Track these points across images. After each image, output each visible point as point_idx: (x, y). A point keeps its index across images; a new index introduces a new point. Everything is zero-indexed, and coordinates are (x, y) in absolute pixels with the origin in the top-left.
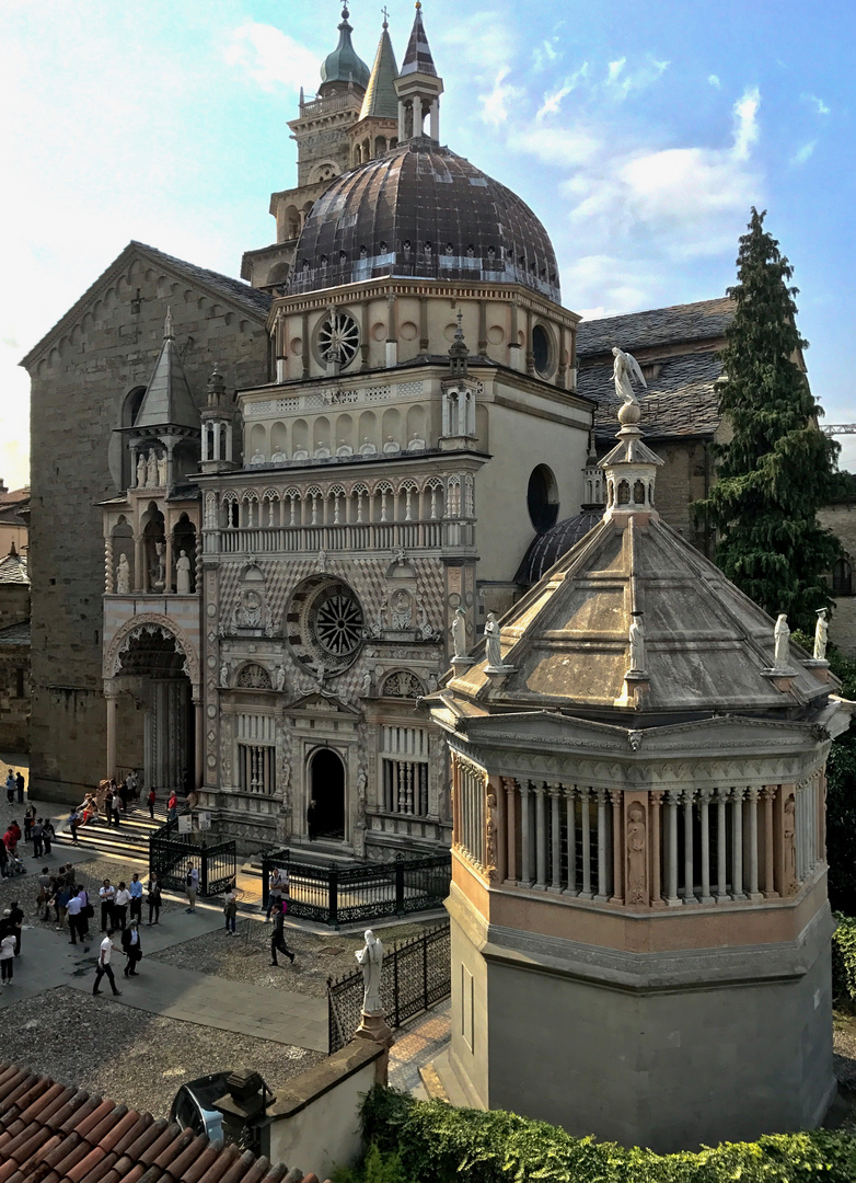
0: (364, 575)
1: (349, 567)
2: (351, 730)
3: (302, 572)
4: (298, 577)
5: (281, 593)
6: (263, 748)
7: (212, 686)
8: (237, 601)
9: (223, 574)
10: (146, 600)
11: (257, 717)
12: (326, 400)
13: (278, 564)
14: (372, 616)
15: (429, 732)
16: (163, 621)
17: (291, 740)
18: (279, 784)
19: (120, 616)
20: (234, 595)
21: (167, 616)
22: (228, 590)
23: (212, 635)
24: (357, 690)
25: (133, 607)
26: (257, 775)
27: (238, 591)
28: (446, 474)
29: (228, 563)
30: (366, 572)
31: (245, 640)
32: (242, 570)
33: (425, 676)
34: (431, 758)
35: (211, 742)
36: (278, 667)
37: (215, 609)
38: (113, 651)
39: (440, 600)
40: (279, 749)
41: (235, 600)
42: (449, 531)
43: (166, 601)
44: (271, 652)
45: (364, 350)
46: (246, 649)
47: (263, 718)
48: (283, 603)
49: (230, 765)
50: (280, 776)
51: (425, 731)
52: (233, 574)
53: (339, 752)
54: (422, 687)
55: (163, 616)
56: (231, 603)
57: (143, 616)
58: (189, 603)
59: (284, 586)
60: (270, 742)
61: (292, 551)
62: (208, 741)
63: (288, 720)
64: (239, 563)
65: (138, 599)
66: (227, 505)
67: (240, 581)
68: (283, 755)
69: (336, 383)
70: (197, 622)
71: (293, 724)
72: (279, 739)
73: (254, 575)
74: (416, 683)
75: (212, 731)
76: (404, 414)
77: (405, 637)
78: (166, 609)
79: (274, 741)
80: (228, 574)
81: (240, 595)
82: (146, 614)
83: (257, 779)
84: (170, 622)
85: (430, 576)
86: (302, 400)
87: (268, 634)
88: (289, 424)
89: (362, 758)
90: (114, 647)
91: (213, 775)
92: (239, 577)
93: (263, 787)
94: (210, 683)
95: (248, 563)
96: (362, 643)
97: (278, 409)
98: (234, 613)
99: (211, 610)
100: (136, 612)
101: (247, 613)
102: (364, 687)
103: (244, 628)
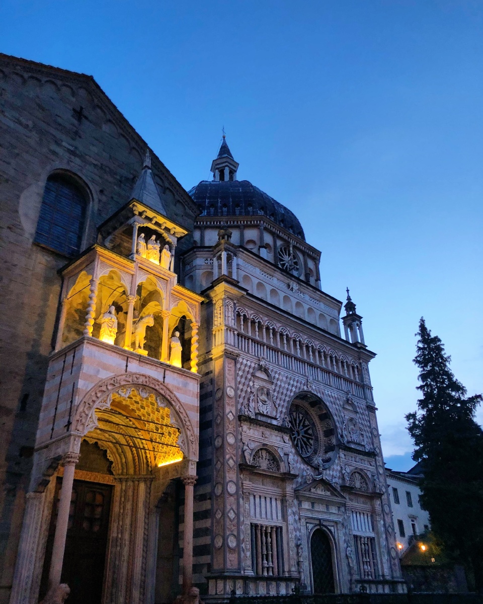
0: (331, 402)
1: (323, 394)
2: (337, 512)
3: (296, 387)
4: (294, 389)
5: (283, 397)
6: (272, 528)
7: (231, 462)
8: (251, 392)
9: (238, 366)
10: (142, 361)
11: (265, 498)
12: (292, 288)
13: (279, 374)
14: (339, 431)
15: (372, 516)
16: (162, 389)
17: (300, 519)
18: (293, 562)
19: (106, 367)
20: (248, 386)
21: (166, 385)
22: (243, 380)
23: (231, 414)
24: (337, 481)
25: (125, 362)
26: (267, 555)
27: (251, 384)
28: (361, 361)
29: (243, 359)
30: (332, 400)
31: (262, 426)
32: (254, 368)
33: (370, 476)
34: (377, 533)
35: (231, 521)
36: (287, 455)
37: (233, 392)
38: (91, 404)
39: (369, 430)
40: (291, 527)
41: (249, 390)
42: (367, 391)
43: (165, 369)
44: (280, 441)
45: (307, 276)
46: (261, 434)
47: (271, 499)
48: (286, 404)
49: (249, 547)
50: (293, 553)
51: (369, 515)
52: (247, 369)
53: (330, 531)
54: (367, 484)
55: (161, 384)
56: (246, 391)
57: (138, 376)
58: (189, 380)
59: (285, 392)
60: (279, 522)
61: (289, 370)
62: (228, 520)
63: (296, 502)
64: (251, 362)
65: (133, 357)
66: (239, 315)
67: (253, 375)
68: (294, 533)
69: (298, 283)
70: (196, 400)
71: (300, 504)
72: (291, 519)
73: (263, 375)
74: (363, 480)
75: (232, 509)
76: (329, 321)
77: (361, 449)
78: (164, 377)
79: (281, 521)
80: (243, 367)
81: (254, 387)
82: (143, 375)
83: (267, 560)
84: (168, 392)
85: (362, 414)
86: (275, 279)
87: (279, 425)
88: (268, 288)
89: (345, 534)
90: (94, 398)
91: (232, 558)
92: (252, 373)
93: (273, 568)
94: (228, 460)
95: (259, 365)
96: (337, 448)
97: (261, 275)
98: (251, 401)
99: (230, 392)
100: (128, 370)
101: (260, 404)
102: (343, 479)
103: (263, 415)
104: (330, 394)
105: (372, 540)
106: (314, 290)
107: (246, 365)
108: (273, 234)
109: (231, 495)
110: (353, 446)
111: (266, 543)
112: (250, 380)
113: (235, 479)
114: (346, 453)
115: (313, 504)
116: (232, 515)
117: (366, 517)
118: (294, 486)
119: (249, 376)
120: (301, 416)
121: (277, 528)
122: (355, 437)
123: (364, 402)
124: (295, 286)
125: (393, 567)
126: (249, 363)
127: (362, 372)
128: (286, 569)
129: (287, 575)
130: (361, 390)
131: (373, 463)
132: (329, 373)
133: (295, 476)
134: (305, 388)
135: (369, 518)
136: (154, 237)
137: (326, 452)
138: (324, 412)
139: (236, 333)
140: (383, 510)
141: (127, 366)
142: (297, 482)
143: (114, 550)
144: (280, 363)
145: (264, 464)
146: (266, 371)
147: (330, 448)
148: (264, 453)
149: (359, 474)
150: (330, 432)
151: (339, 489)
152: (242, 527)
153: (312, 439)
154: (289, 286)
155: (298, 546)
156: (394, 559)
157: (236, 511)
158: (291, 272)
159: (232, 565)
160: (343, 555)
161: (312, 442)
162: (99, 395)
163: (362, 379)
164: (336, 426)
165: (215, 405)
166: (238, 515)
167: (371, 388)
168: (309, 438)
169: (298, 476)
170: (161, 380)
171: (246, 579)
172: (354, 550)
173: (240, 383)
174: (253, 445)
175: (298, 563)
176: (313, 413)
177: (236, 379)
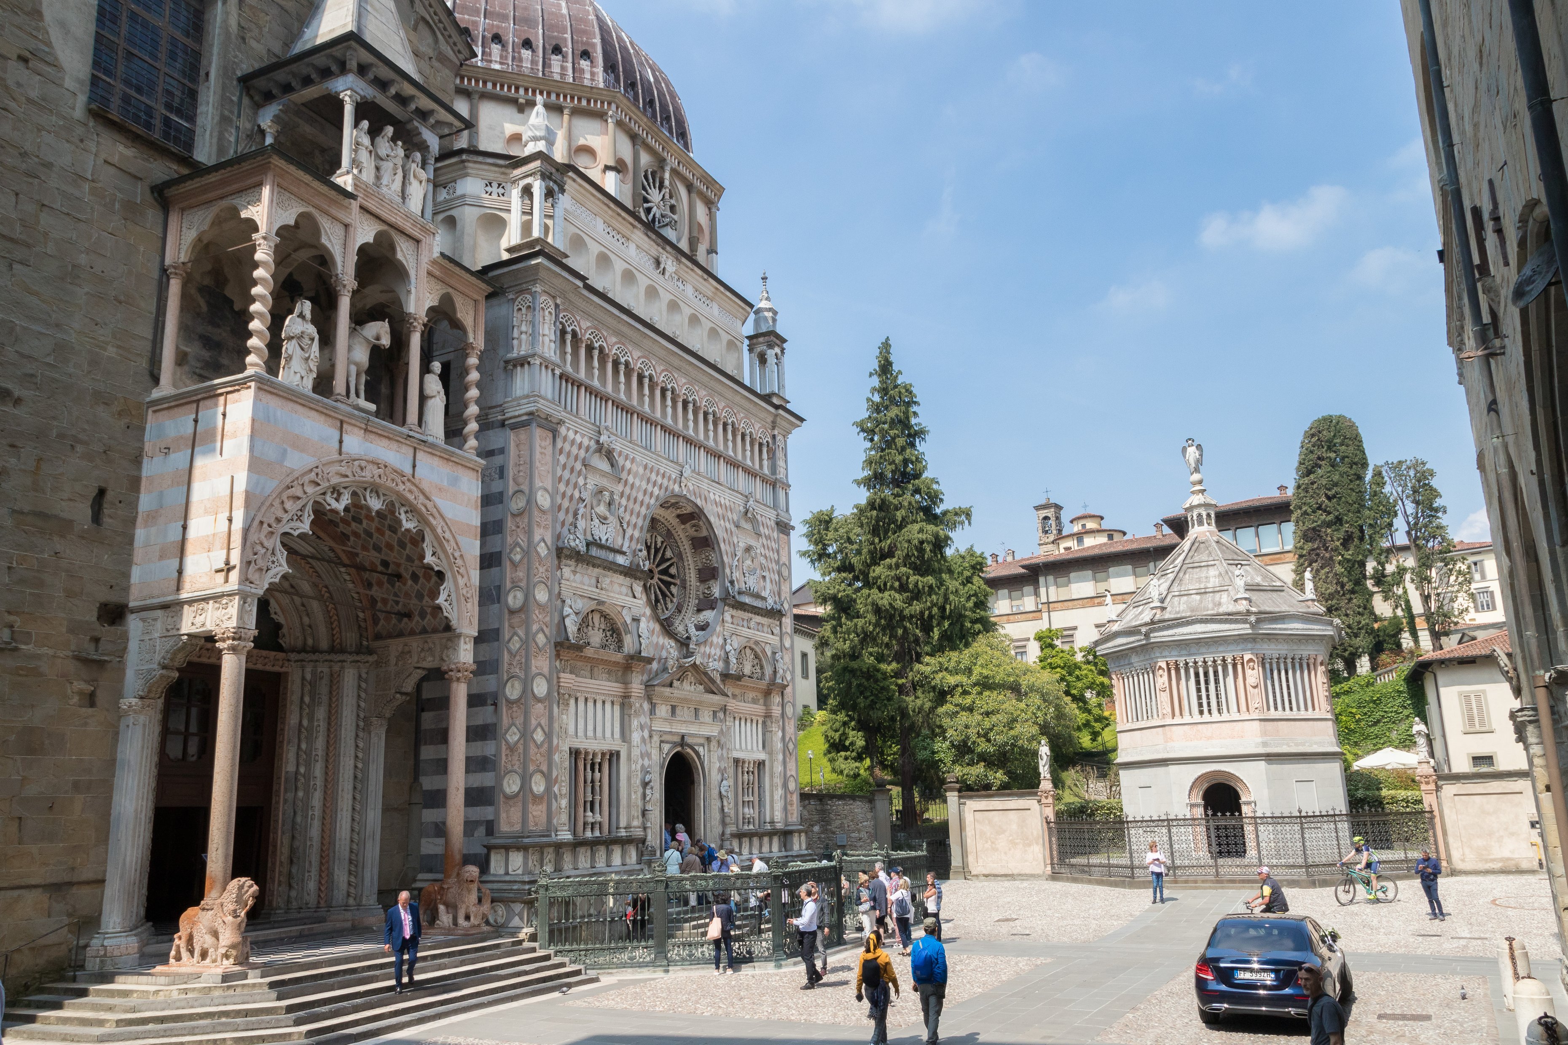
0: (719, 516)
1: (706, 500)
2: (710, 721)
3: (661, 487)
4: (656, 491)
6: (603, 754)
7: (541, 639)
8: (580, 498)
9: (559, 444)
10: (371, 432)
11: (595, 701)
12: (664, 269)
13: (633, 460)
14: (728, 571)
15: (764, 723)
16: (410, 491)
17: (651, 737)
18: (636, 812)
19: (299, 444)
20: (576, 485)
21: (417, 482)
22: (566, 474)
23: (543, 544)
24: (715, 666)
25: (336, 434)
26: (592, 803)
27: (581, 481)
28: (776, 432)
29: (568, 429)
30: (720, 512)
31: (599, 566)
32: (587, 449)
33: (769, 654)
34: (771, 753)
35: (538, 747)
36: (636, 620)
37: (549, 500)
38: (274, 525)
39: (776, 567)
40: (636, 752)
41: (577, 495)
42: (781, 494)
43: (415, 449)
44: (626, 595)
45: (693, 242)
46: (594, 581)
47: (604, 702)
48: (640, 522)
49: (565, 790)
50: (637, 797)
51: (760, 722)
52: (575, 450)
53: (697, 753)
54: (762, 667)
55: (409, 480)
56: (571, 497)
57: (363, 464)
58: (460, 472)
59: (640, 497)
60: (615, 744)
61: (650, 451)
62: (532, 745)
63: (646, 706)
64: (583, 436)
65: (353, 422)
66: (563, 332)
67: (585, 465)
68: (640, 762)
69: (677, 259)
70: (474, 512)
71: (652, 711)
72: (636, 737)
73: (604, 466)
74: (756, 661)
75: (539, 725)
76: (725, 343)
77: (758, 604)
78: (414, 466)
79: (619, 742)
80: (567, 447)
81: (586, 489)
82: (373, 462)
83: (592, 810)
84: (421, 497)
85: (768, 538)
86: (632, 247)
87: (627, 563)
88: (619, 266)
89: (721, 759)
90: (280, 513)
91: (537, 812)
92: (584, 460)
93: (600, 823)
94: (537, 632)
95: (598, 442)
96: (720, 604)
97: (604, 234)
98: (579, 517)
99: (543, 500)
100: (343, 450)
101: (596, 522)
102: (727, 661)
103: (601, 547)
104: (718, 499)
105: (761, 764)
106: (706, 276)
107: (573, 442)
108: (634, 137)
109: (539, 700)
110: (747, 600)
111: (593, 781)
112: (579, 473)
113: (546, 671)
114: (734, 612)
115: (674, 708)
116: (539, 736)
117: (754, 725)
118: (645, 677)
119: (578, 466)
120: (659, 539)
121: (611, 755)
122: (752, 582)
123: (772, 514)
124: (670, 264)
125: (789, 807)
126: (578, 439)
127: (774, 454)
128: (623, 824)
129: (623, 833)
130: (769, 489)
131: (777, 630)
132: (719, 457)
133: (649, 661)
134: (676, 488)
135: (760, 726)
136: (389, 130)
137: (699, 611)
138: (704, 533)
139: (558, 372)
140: (783, 714)
141: (341, 442)
142: (650, 670)
143: (290, 796)
144: (635, 437)
145: (596, 637)
146: (609, 455)
147: (705, 603)
148: (597, 617)
149: (752, 649)
150: (709, 574)
151: (718, 679)
152: (556, 757)
153: (675, 584)
154: (658, 263)
155: (645, 784)
156: (791, 793)
157: (546, 730)
158: (663, 232)
159: (536, 825)
160: (715, 793)
161: (674, 590)
162: (289, 505)
163: (774, 469)
164: (723, 561)
165: (510, 524)
166: (549, 736)
167: (786, 486)
168: (670, 583)
169: (653, 659)
170: (408, 470)
171: (559, 847)
172: (732, 783)
173: (560, 479)
174: (581, 605)
175: (644, 813)
176: (683, 534)
177: (554, 473)
